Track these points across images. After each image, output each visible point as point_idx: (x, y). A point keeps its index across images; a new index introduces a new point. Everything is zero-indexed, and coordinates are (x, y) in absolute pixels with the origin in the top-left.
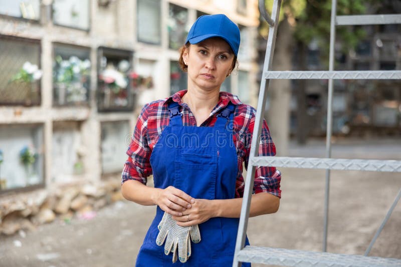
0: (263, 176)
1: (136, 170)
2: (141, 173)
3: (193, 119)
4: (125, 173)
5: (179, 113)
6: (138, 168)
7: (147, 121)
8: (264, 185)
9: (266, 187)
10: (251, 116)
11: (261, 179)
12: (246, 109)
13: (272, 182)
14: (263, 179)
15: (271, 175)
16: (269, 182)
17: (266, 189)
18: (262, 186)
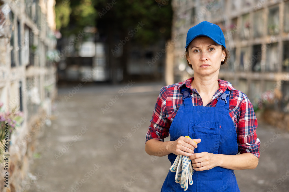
0: (248, 143)
1: (156, 134)
2: (160, 136)
3: (201, 101)
4: (148, 135)
5: (190, 96)
6: (157, 132)
7: (166, 101)
8: (249, 149)
9: (250, 151)
10: (242, 99)
11: (247, 145)
12: (239, 94)
13: (255, 147)
14: (248, 145)
15: (254, 143)
16: (252, 148)
17: (250, 152)
18: (247, 150)
